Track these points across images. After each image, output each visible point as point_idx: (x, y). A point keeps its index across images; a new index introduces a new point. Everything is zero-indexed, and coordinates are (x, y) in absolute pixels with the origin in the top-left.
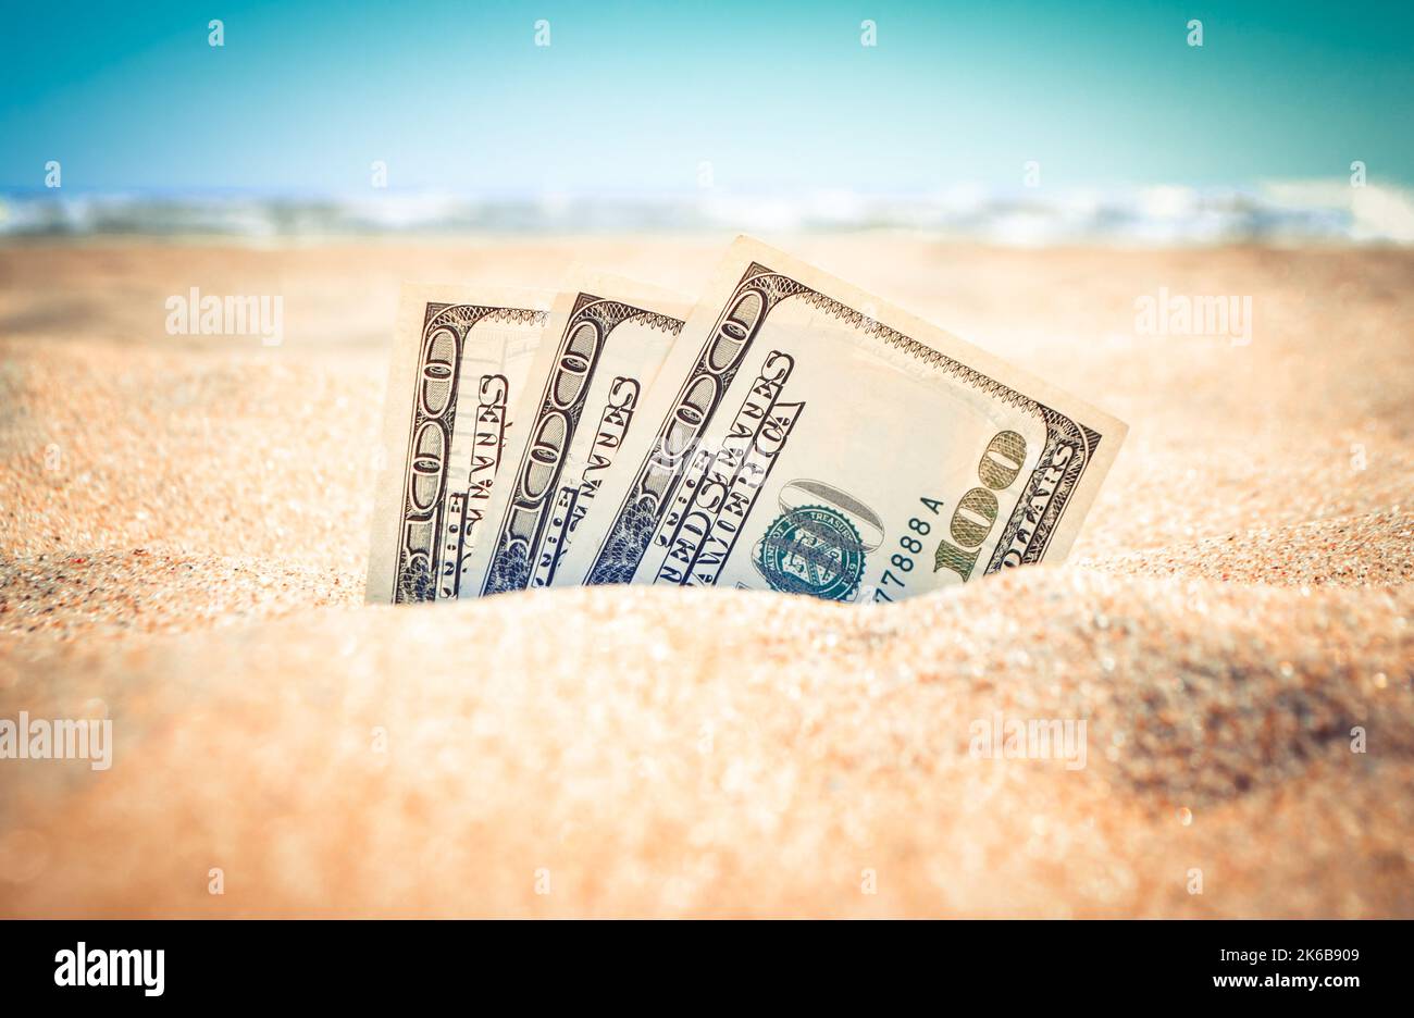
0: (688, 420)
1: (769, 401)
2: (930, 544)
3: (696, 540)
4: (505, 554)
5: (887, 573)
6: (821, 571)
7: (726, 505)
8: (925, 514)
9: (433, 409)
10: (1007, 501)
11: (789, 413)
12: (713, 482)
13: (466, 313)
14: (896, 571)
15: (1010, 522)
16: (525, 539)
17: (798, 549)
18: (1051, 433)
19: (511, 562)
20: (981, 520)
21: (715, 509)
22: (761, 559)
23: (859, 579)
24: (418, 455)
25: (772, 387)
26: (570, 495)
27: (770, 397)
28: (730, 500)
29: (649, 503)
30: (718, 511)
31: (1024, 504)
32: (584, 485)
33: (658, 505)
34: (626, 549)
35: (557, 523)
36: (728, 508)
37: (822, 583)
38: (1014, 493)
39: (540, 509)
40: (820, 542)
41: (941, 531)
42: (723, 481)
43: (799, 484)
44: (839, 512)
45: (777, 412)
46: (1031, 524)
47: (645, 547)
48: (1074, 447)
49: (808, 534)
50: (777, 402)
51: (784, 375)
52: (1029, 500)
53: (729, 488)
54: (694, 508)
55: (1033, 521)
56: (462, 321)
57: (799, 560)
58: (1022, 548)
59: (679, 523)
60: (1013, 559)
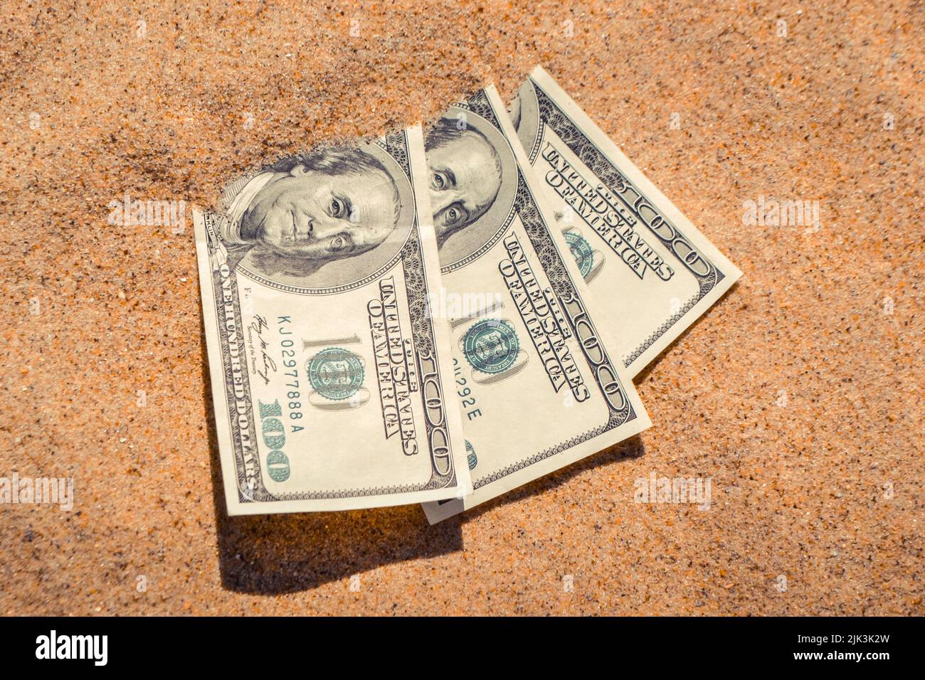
0: (433, 401)
1: (403, 430)
2: (286, 411)
3: (393, 351)
5: (298, 386)
6: (328, 370)
7: (390, 374)
8: (297, 423)
10: (264, 452)
11: (390, 430)
12: (403, 380)
14: (294, 390)
15: (256, 440)
17: (345, 373)
18: (264, 490)
20: (269, 434)
21: (394, 369)
22: (359, 360)
23: (309, 376)
25: (407, 437)
27: (404, 432)
28: (390, 377)
29: (425, 354)
30: (392, 369)
31: (255, 453)
33: (420, 356)
34: (421, 328)
36: (388, 373)
37: (324, 365)
38: (264, 455)
40: (337, 382)
41: (285, 420)
42: (399, 384)
43: (364, 402)
44: (338, 401)
45: (396, 427)
46: (246, 445)
47: (413, 334)
48: (249, 490)
49: (345, 383)
50: (399, 432)
51: (405, 445)
52: (254, 455)
53: (394, 382)
54: (403, 364)
55: (246, 447)
57: (341, 369)
58: (243, 432)
59: (405, 354)
60: (243, 425)
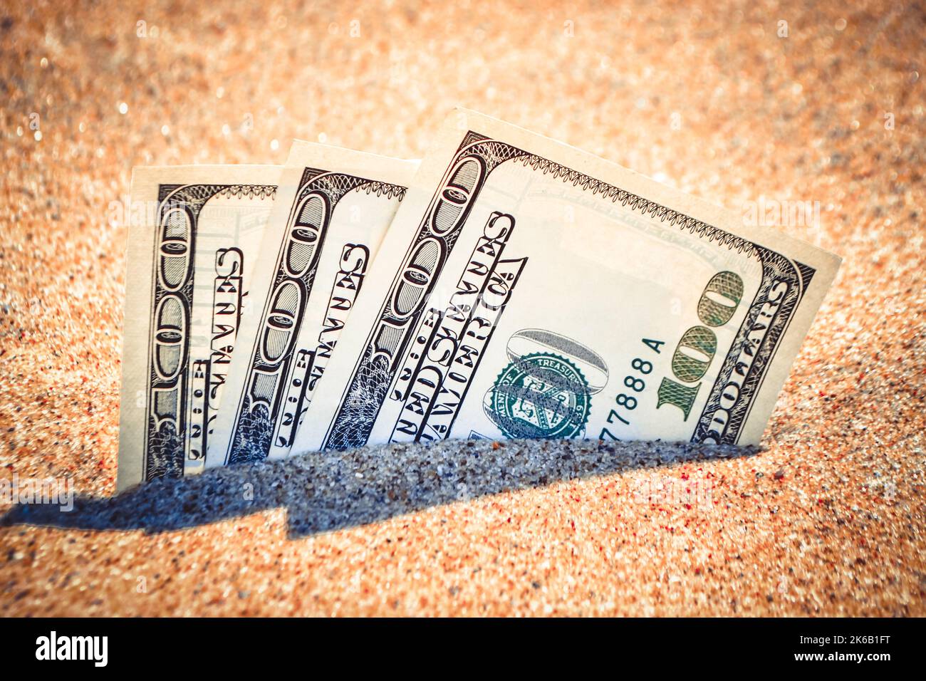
0: (415, 281)
1: (493, 259)
2: (653, 382)
3: (429, 392)
4: (248, 416)
5: (613, 412)
6: (549, 414)
7: (456, 358)
8: (647, 354)
9: (172, 283)
10: (725, 336)
11: (513, 268)
12: (443, 337)
13: (198, 192)
14: (621, 410)
15: (728, 357)
16: (267, 400)
17: (527, 395)
18: (766, 271)
19: (254, 423)
20: (702, 357)
21: (445, 362)
22: (492, 406)
24: (160, 327)
25: (495, 245)
26: (307, 357)
27: (493, 255)
28: (460, 353)
29: (382, 360)
30: (449, 364)
31: (742, 338)
32: (321, 347)
33: (391, 362)
34: (363, 406)
35: (296, 384)
36: (459, 361)
37: (551, 426)
38: (731, 328)
39: (280, 371)
40: (548, 387)
41: (663, 368)
42: (453, 335)
43: (526, 334)
44: (565, 357)
45: (501, 268)
46: (748, 356)
47: (381, 403)
48: (789, 284)
49: (536, 380)
50: (500, 259)
51: (506, 234)
52: (746, 334)
53: (458, 342)
54: (426, 363)
55: (750, 354)
56: (194, 200)
57: (528, 405)
58: (739, 380)
59: (413, 377)
60: (732, 391)
